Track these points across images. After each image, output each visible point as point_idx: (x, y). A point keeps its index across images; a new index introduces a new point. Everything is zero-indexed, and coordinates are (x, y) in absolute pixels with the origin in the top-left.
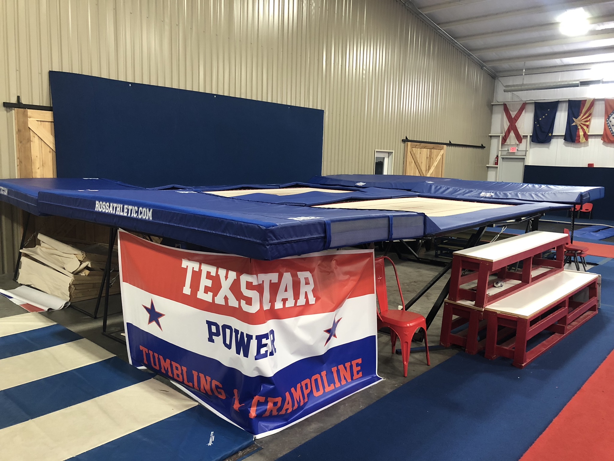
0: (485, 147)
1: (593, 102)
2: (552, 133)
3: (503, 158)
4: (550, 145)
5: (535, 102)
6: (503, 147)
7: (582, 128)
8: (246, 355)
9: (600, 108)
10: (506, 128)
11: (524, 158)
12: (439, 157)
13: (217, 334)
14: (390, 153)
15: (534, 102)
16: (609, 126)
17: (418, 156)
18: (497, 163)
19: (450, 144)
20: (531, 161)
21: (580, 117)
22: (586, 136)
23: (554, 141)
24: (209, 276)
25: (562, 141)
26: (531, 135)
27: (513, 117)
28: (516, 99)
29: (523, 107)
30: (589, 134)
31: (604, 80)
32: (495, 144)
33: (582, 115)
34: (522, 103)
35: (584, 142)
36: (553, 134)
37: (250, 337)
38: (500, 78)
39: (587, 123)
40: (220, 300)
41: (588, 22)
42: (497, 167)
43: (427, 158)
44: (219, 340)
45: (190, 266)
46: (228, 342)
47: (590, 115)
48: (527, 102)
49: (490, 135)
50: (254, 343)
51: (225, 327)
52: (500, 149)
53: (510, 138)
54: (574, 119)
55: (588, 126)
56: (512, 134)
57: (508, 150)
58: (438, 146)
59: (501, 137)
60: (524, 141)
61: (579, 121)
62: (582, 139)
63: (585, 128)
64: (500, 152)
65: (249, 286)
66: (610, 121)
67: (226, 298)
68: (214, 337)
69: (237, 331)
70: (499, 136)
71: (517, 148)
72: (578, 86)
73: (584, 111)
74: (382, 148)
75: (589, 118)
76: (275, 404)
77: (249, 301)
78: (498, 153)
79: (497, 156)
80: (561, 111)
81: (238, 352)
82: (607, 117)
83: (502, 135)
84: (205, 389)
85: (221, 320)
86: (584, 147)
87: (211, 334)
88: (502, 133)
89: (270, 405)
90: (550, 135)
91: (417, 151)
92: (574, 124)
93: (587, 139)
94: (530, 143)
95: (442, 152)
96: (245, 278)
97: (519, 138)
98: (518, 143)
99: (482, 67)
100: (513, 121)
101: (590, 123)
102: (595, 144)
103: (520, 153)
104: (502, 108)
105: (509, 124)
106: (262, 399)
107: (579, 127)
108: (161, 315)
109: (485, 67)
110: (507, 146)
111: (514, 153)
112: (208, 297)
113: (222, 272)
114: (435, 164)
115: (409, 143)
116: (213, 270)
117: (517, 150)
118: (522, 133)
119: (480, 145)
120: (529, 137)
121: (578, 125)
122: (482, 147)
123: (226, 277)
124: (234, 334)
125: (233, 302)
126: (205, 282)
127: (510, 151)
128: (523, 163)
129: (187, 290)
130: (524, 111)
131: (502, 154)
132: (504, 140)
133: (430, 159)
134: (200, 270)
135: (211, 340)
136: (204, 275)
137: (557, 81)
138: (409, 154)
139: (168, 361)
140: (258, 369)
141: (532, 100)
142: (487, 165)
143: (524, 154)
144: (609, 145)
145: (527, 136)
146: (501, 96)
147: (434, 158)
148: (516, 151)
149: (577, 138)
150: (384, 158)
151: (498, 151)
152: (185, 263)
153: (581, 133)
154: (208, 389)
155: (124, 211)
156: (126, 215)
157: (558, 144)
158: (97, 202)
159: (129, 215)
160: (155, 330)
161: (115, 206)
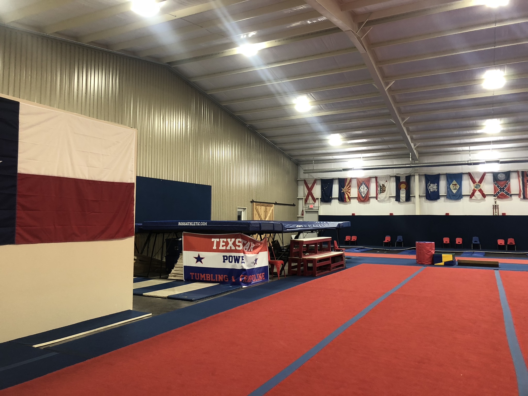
0: (295, 205)
1: (351, 179)
2: (332, 197)
3: (306, 211)
4: (331, 203)
5: (321, 179)
6: (306, 204)
7: (347, 193)
8: (238, 262)
9: (354, 183)
10: (306, 194)
11: (318, 211)
12: (271, 211)
13: (227, 259)
14: (244, 209)
15: (320, 179)
16: (360, 192)
17: (259, 210)
18: (303, 215)
19: (276, 204)
20: (322, 213)
21: (345, 188)
22: (350, 198)
23: (333, 201)
24: (223, 242)
25: (337, 201)
26: (321, 197)
27: (310, 187)
28: (311, 177)
29: (315, 182)
31: (354, 168)
32: (301, 203)
33: (346, 186)
34: (314, 179)
35: (349, 202)
37: (239, 257)
38: (301, 165)
39: (349, 191)
42: (303, 217)
43: (264, 212)
44: (227, 261)
45: (215, 240)
46: (231, 261)
47: (350, 186)
48: (317, 179)
49: (297, 198)
50: (241, 258)
51: (229, 256)
52: (304, 206)
53: (309, 200)
54: (342, 188)
55: (349, 193)
56: (310, 197)
57: (309, 207)
58: (269, 205)
59: (304, 199)
60: (317, 201)
61: (345, 190)
62: (348, 200)
64: (304, 208)
65: (239, 242)
67: (231, 247)
69: (235, 257)
71: (313, 205)
72: (342, 171)
73: (347, 184)
74: (241, 206)
75: (350, 188)
77: (239, 246)
79: (303, 210)
80: (335, 184)
81: (235, 262)
82: (359, 188)
84: (220, 280)
85: (228, 254)
86: (349, 204)
87: (224, 260)
88: (304, 197)
89: (245, 278)
91: (259, 207)
92: (342, 191)
93: (350, 200)
94: (320, 203)
95: (272, 208)
97: (314, 200)
98: (314, 202)
99: (290, 159)
100: (310, 190)
102: (354, 202)
103: (315, 208)
104: (303, 182)
105: (308, 191)
106: (243, 276)
107: (345, 193)
108: (203, 258)
109: (292, 159)
110: (308, 204)
111: (312, 208)
113: (229, 240)
114: (269, 215)
115: (255, 203)
118: (315, 197)
119: (293, 204)
120: (319, 199)
123: (231, 241)
124: (233, 258)
128: (317, 214)
129: (215, 248)
130: (315, 184)
131: (306, 209)
132: (306, 201)
133: (266, 212)
135: (224, 262)
137: (331, 168)
138: (255, 209)
139: (204, 274)
140: (242, 266)
141: (319, 178)
142: (298, 216)
143: (318, 209)
144: (361, 203)
146: (302, 176)
147: (268, 212)
149: (345, 199)
150: (241, 212)
152: (213, 240)
153: (347, 197)
154: (222, 279)
155: (194, 224)
156: (194, 225)
157: (335, 203)
158: (179, 223)
159: (196, 225)
160: (199, 265)
161: (189, 223)
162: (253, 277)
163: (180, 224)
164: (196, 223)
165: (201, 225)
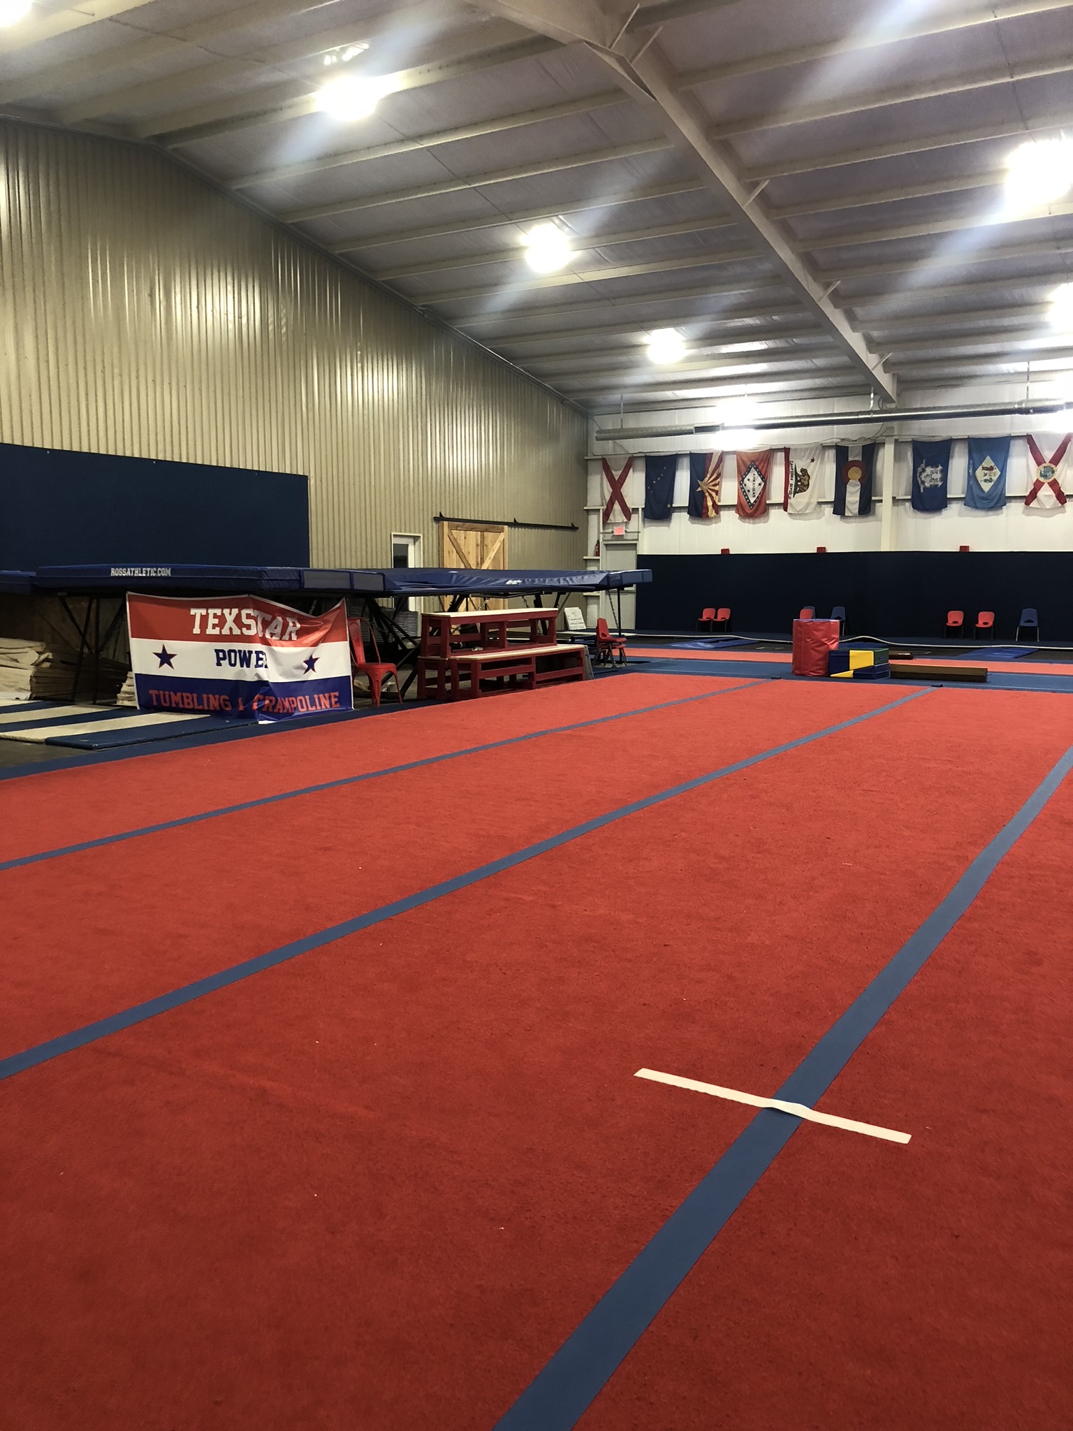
0: (578, 528)
1: (723, 455)
2: (672, 503)
3: (606, 545)
4: (670, 522)
5: (646, 456)
6: (606, 527)
7: (710, 495)
8: (248, 666)
9: (730, 466)
10: (608, 497)
11: (636, 544)
12: (498, 545)
13: (224, 659)
14: (416, 539)
15: (643, 455)
16: (745, 491)
17: (461, 542)
18: (597, 554)
19: (515, 524)
20: (645, 549)
21: (706, 479)
22: (717, 508)
23: (675, 515)
24: (215, 616)
25: (685, 515)
26: (644, 507)
27: (617, 478)
28: (619, 451)
29: (630, 463)
30: (719, 504)
31: (725, 425)
32: (595, 522)
33: (709, 476)
34: (628, 456)
35: (715, 517)
36: (674, 505)
37: (250, 652)
38: (596, 418)
39: (717, 488)
40: (226, 631)
41: (684, 345)
42: (599, 560)
43: (477, 545)
44: (225, 663)
45: (197, 613)
46: (233, 662)
47: (719, 476)
48: (635, 455)
49: (585, 508)
50: (254, 656)
51: (230, 651)
52: (601, 531)
53: (614, 515)
54: (699, 481)
55: (717, 493)
56: (617, 507)
57: (613, 532)
58: (494, 527)
59: (601, 511)
60: (634, 517)
61: (706, 485)
62: (712, 513)
63: (714, 494)
64: (601, 535)
65: (248, 616)
66: (745, 485)
67: (231, 629)
68: (222, 662)
69: (240, 651)
70: (599, 510)
71: (624, 529)
72: (692, 433)
73: (711, 470)
74: (403, 529)
75: (719, 480)
76: (271, 701)
77: (249, 627)
78: (599, 537)
79: (598, 542)
80: (682, 469)
81: (242, 666)
82: (741, 479)
83: (602, 507)
84: (214, 706)
85: (226, 646)
86: (715, 523)
87: (219, 659)
88: (602, 505)
89: (267, 702)
90: (669, 506)
91: (459, 535)
92: (699, 489)
93: (717, 512)
94: (644, 521)
95: (502, 536)
96: (244, 612)
97: (628, 513)
98: (626, 520)
99: (562, 401)
100: (617, 485)
101: (720, 488)
102: (729, 517)
103: (629, 537)
104: (600, 465)
105: (611, 490)
106: (262, 697)
107: (707, 494)
108: (172, 656)
109: (568, 400)
110: (611, 526)
111: (623, 536)
112: (216, 631)
113: (226, 611)
114: (492, 555)
115: (446, 523)
116: (218, 612)
117: (626, 531)
118: (630, 505)
119: (570, 525)
120: (640, 510)
121: (705, 491)
122: (573, 528)
123: (230, 614)
124: (238, 654)
125: (236, 631)
126: (212, 621)
127: (615, 534)
128: (635, 551)
129: (197, 630)
130: (631, 470)
131: (606, 539)
132: (607, 514)
133: (482, 546)
134: (208, 614)
135: (219, 664)
136: (211, 616)
137: (672, 424)
138: (446, 539)
139: (179, 694)
140: (257, 675)
141: (641, 452)
142: (585, 557)
143: (636, 538)
144: (747, 520)
145: (638, 509)
146: (599, 448)
147: (489, 546)
148: (624, 533)
149: (704, 511)
150: (408, 545)
151: (599, 533)
152: (193, 612)
153: (710, 503)
154: (217, 705)
155: (144, 572)
156: (144, 575)
157: (681, 520)
158: (112, 569)
159: (148, 575)
160: (166, 671)
161: (133, 569)
162: (301, 700)
163: (114, 573)
164: (149, 569)
165: (159, 575)
